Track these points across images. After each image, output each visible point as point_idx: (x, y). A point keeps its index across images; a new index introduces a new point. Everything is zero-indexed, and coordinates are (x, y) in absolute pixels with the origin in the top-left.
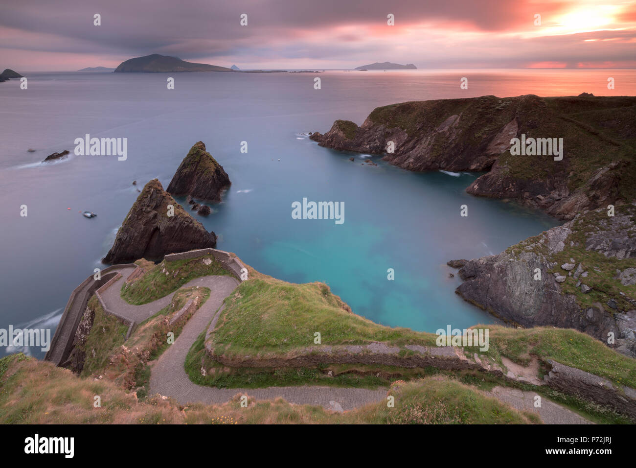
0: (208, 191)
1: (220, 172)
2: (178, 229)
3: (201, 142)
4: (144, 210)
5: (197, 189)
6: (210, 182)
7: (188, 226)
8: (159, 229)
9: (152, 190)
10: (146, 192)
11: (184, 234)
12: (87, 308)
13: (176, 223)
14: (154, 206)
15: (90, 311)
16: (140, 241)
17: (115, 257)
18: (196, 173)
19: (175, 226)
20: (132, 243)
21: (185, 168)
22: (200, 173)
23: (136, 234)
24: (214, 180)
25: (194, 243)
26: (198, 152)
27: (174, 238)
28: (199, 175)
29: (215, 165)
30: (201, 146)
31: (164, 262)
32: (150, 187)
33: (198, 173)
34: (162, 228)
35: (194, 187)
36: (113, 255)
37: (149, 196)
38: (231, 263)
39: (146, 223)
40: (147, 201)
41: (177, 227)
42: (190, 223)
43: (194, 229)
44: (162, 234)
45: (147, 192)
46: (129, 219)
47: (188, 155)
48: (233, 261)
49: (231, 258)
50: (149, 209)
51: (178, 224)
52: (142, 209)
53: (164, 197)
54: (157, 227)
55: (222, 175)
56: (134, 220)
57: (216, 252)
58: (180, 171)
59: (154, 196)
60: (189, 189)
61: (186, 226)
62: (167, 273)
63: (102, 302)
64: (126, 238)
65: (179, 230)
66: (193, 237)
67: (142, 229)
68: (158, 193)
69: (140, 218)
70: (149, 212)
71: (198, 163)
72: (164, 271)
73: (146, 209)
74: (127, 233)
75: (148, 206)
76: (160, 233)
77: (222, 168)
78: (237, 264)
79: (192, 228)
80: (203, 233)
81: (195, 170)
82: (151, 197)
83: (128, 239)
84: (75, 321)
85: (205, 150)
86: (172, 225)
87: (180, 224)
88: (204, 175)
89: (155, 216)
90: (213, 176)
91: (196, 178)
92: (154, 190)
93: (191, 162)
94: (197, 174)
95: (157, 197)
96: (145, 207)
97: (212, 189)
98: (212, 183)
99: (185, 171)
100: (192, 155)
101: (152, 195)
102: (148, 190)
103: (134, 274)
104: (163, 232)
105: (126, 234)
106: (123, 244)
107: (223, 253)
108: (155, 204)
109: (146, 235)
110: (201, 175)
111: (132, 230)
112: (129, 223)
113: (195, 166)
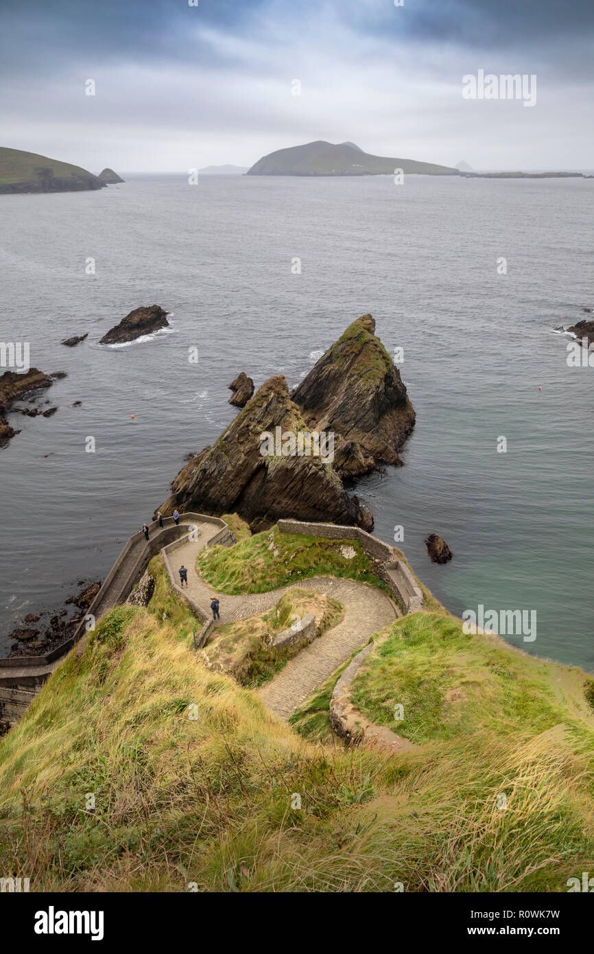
0: (362, 414)
1: (392, 381)
2: (297, 474)
3: (370, 316)
4: (251, 427)
5: (344, 405)
6: (370, 398)
7: (316, 473)
8: (267, 468)
9: (273, 394)
10: (261, 398)
11: (306, 487)
12: (146, 572)
13: (297, 465)
14: (268, 425)
15: (149, 579)
16: (232, 480)
17: (190, 499)
18: (348, 375)
19: (293, 469)
20: (220, 482)
21: (331, 362)
22: (355, 377)
23: (229, 468)
24: (377, 395)
25: (319, 509)
26: (360, 335)
27: (288, 490)
28: (353, 379)
29: (387, 364)
30: (368, 323)
31: (275, 531)
32: (270, 388)
33: (352, 376)
34: (271, 468)
35: (338, 400)
36: (189, 494)
37: (265, 405)
38: (391, 568)
39: (249, 452)
40: (260, 413)
41: (297, 471)
42: (320, 470)
43: (324, 482)
44: (268, 477)
45: (263, 396)
46: (225, 439)
47: (341, 339)
48: (396, 567)
49: (394, 559)
50: (259, 428)
51: (300, 466)
52: (248, 426)
53: (287, 410)
54: (265, 463)
55: (395, 388)
56: (232, 442)
57: (369, 538)
58: (320, 366)
59: (272, 407)
60: (328, 404)
61: (313, 474)
62: (276, 553)
63: (169, 568)
64: (214, 471)
65: (299, 476)
66: (320, 497)
67: (240, 462)
68: (280, 402)
69: (241, 440)
71: (357, 355)
72: (270, 548)
73: (255, 426)
74: (218, 462)
75: (259, 422)
76: (266, 474)
77: (398, 372)
78: (403, 574)
79: (321, 479)
80: (339, 495)
81: (347, 370)
82: (267, 407)
83: (216, 473)
84: (124, 587)
85: (372, 332)
86: (290, 466)
87: (304, 467)
88: (361, 382)
90: (378, 387)
91: (346, 383)
92: (274, 396)
93: (344, 353)
94: (349, 377)
95: (276, 409)
96: (254, 423)
97: (370, 412)
98: (373, 400)
99: (331, 367)
100: (350, 339)
101: (270, 404)
102: (266, 394)
103: (219, 538)
104: (273, 474)
105: (215, 463)
106: (207, 479)
107: (381, 545)
108: (270, 421)
109: (244, 474)
110: (357, 380)
111: (226, 458)
112: (223, 446)
113: (350, 361)
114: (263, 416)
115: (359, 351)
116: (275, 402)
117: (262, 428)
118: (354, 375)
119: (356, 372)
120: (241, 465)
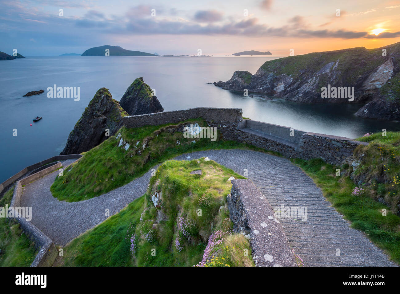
1: (155, 100)
4: (95, 114)
5: (138, 110)
6: (149, 105)
9: (103, 95)
10: (97, 98)
14: (104, 111)
16: (89, 143)
23: (86, 137)
24: (151, 104)
28: (140, 100)
32: (101, 93)
35: (135, 110)
37: (100, 101)
39: (96, 126)
40: (98, 106)
52: (92, 113)
53: (114, 104)
55: (157, 102)
59: (105, 102)
67: (92, 133)
70: (99, 116)
71: (139, 91)
74: (78, 135)
75: (99, 111)
83: (79, 141)
88: (143, 100)
89: (105, 121)
91: (137, 102)
93: (134, 90)
94: (138, 99)
95: (107, 103)
101: (103, 101)
108: (105, 109)
111: (82, 132)
112: (80, 127)
113: (137, 93)
114: (100, 107)
115: (140, 88)
116: (105, 99)
117: (101, 113)
118: (140, 98)
119: (141, 97)
120: (92, 134)
